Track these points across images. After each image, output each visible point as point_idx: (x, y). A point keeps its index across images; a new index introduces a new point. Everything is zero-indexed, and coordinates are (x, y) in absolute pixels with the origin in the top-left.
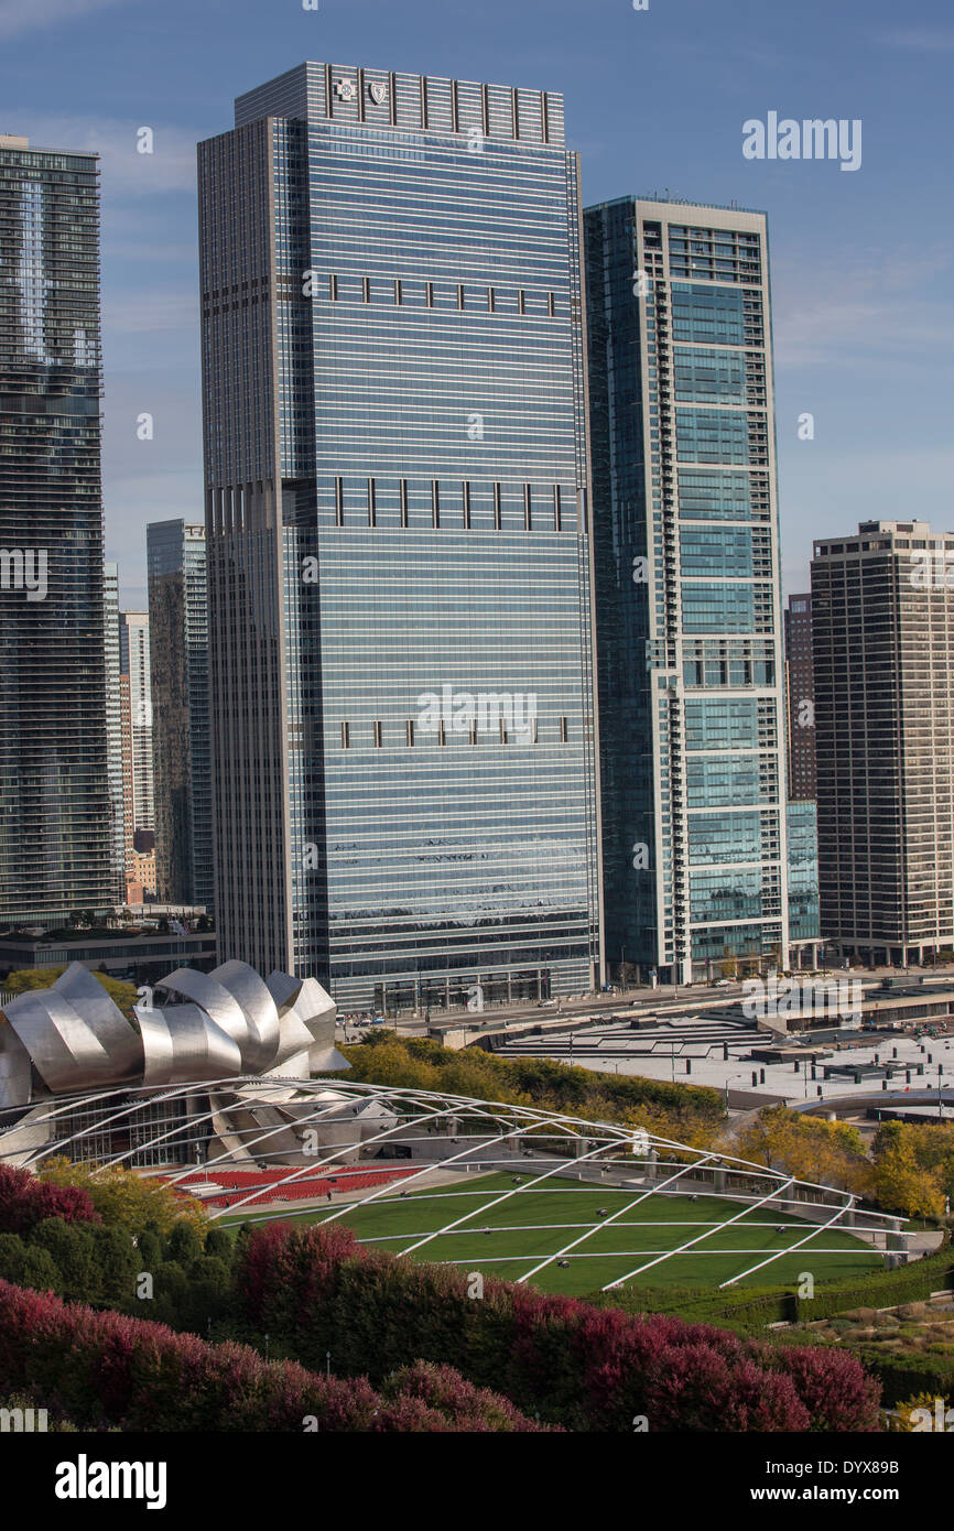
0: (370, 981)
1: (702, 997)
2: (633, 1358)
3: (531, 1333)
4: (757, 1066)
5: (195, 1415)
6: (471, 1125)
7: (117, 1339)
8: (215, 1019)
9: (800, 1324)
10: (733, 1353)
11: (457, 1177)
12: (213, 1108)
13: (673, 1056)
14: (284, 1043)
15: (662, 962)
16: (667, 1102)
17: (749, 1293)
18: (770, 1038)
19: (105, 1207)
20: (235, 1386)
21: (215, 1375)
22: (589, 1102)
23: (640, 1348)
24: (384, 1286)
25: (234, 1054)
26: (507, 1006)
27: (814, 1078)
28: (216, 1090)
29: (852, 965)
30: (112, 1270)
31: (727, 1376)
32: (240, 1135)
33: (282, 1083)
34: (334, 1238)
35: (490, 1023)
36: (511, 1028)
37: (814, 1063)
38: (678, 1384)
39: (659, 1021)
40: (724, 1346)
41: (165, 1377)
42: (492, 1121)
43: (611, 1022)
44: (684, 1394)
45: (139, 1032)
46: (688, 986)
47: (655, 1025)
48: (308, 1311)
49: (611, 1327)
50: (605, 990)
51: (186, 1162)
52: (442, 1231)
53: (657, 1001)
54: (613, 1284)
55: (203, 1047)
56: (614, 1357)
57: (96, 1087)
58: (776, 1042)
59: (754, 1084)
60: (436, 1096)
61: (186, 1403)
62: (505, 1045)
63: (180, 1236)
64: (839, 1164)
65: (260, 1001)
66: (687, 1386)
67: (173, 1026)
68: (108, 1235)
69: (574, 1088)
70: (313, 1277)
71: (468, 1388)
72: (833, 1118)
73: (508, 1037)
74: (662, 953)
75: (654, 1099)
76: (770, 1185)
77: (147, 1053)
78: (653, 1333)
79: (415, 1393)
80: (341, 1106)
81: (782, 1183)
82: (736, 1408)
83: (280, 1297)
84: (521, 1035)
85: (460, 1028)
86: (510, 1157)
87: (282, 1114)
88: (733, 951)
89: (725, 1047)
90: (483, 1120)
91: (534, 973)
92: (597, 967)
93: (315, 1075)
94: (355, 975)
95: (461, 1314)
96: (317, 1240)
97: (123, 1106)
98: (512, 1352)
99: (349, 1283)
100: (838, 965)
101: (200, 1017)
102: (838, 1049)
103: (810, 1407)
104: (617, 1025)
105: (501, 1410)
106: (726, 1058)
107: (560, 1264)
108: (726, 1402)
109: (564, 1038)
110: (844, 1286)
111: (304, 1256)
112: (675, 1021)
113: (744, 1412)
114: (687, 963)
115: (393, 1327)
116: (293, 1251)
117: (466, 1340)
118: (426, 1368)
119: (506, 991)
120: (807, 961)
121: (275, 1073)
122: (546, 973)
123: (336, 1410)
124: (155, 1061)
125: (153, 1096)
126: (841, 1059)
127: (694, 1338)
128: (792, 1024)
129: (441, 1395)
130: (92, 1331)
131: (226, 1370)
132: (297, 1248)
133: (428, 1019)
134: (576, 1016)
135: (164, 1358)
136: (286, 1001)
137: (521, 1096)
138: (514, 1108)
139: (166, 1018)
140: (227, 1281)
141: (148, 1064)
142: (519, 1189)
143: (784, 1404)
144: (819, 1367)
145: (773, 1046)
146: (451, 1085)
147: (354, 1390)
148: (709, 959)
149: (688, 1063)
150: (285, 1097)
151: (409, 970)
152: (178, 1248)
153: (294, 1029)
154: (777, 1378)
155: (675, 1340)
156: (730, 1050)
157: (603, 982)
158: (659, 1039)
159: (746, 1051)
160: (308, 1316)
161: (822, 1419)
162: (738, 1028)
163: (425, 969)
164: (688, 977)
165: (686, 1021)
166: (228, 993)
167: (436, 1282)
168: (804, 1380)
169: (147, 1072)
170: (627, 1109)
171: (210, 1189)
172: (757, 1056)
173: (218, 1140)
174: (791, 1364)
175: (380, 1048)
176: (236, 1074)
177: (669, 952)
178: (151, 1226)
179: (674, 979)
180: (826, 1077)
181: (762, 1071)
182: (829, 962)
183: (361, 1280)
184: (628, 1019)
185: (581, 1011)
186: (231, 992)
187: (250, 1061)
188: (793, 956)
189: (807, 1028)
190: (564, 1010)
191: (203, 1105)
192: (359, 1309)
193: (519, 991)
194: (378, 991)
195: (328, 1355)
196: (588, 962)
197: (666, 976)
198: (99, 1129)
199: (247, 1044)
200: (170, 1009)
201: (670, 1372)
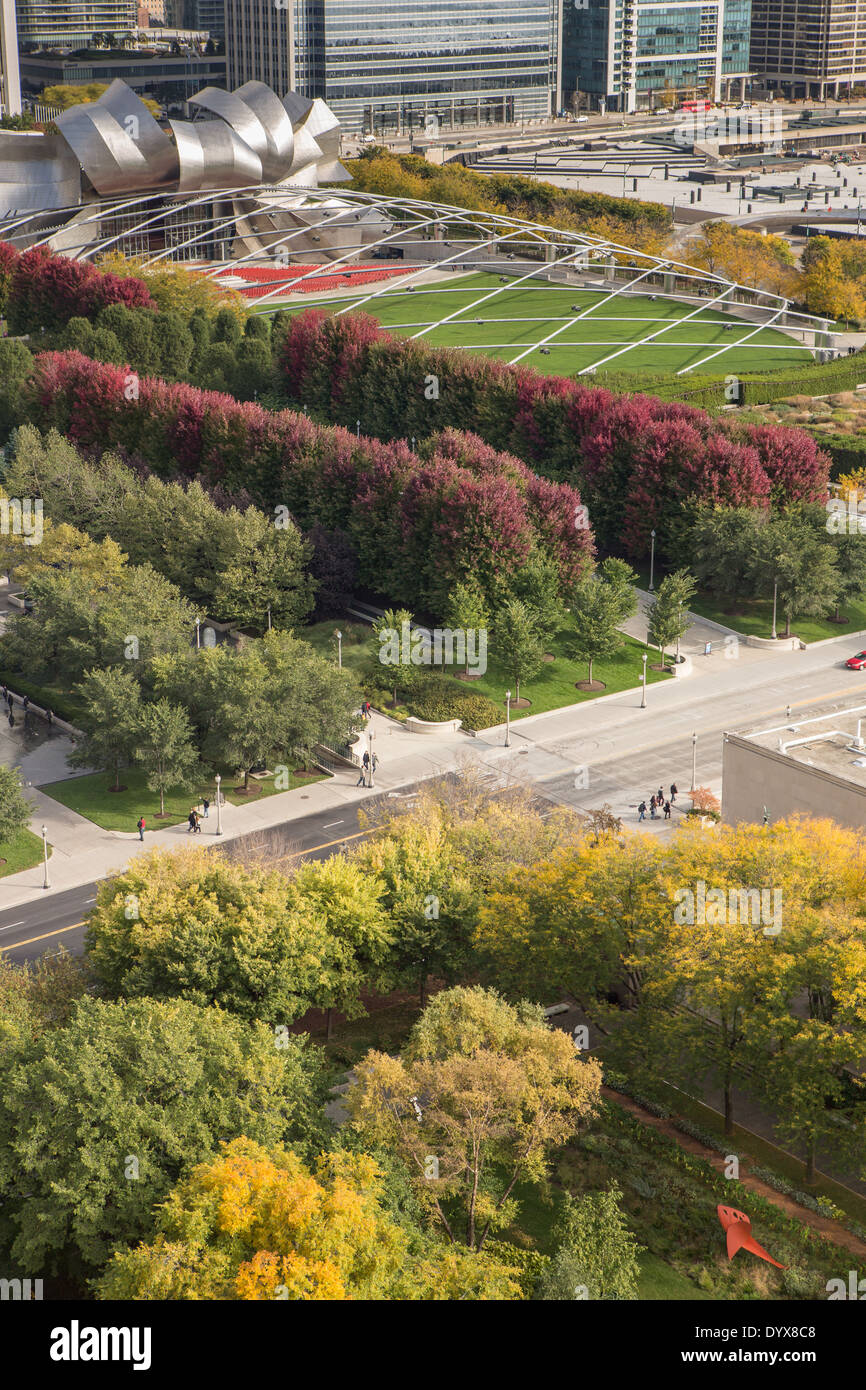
0: (361, 103)
1: (645, 124)
2: (622, 431)
3: (531, 407)
4: (695, 186)
5: (259, 471)
6: (456, 230)
7: (189, 408)
8: (241, 134)
9: (747, 407)
10: (706, 428)
11: (444, 276)
12: (236, 213)
13: (622, 175)
14: (297, 155)
15: (611, 92)
16: (623, 213)
17: (705, 379)
18: (704, 162)
19: (158, 296)
20: (294, 448)
21: (276, 438)
22: (556, 213)
23: (628, 422)
24: (406, 365)
25: (256, 164)
26: (478, 128)
27: (744, 197)
28: (238, 196)
29: (775, 97)
30: (168, 349)
31: (702, 448)
32: (259, 237)
33: (295, 191)
34: (362, 324)
35: (464, 143)
36: (482, 148)
37: (743, 184)
38: (661, 454)
39: (609, 144)
40: (698, 422)
41: (232, 440)
42: (473, 228)
43: (567, 144)
44: (665, 461)
45: (174, 143)
46: (632, 114)
47: (606, 148)
48: (341, 386)
49: (601, 404)
50: (561, 116)
51: (212, 259)
52: (444, 321)
53: (606, 126)
54: (587, 369)
55: (230, 157)
56: (605, 429)
57: (137, 192)
58: (710, 164)
59: (692, 202)
60: (427, 205)
61: (252, 461)
62: (476, 163)
63: (224, 323)
64: (774, 273)
65: (277, 118)
66: (668, 455)
67: (203, 139)
68: (165, 320)
69: (545, 201)
70: (346, 358)
71: (489, 451)
72: (765, 232)
73: (479, 155)
74: (611, 83)
75: (612, 212)
76: (718, 289)
77: (182, 163)
78: (638, 409)
79: (446, 454)
80: (345, 212)
81: (728, 287)
82: (710, 475)
83: (317, 374)
84: (490, 154)
85: (439, 146)
86: (488, 259)
87: (294, 218)
88: (672, 83)
89: (667, 168)
90: (466, 226)
91: (500, 100)
92: (554, 94)
93: (323, 185)
94: (347, 97)
95: (471, 390)
96: (348, 327)
97: (163, 208)
98: (516, 423)
99: (376, 363)
100: (762, 98)
101: (226, 132)
102: (764, 173)
103: (771, 475)
104: (573, 147)
105: (518, 470)
106: (666, 178)
107: (542, 351)
108: (701, 467)
109: (530, 157)
110: (784, 376)
111: (338, 339)
112: (622, 145)
113: (716, 477)
114: (632, 94)
115: (413, 400)
116: (328, 335)
117: (476, 412)
118: (454, 435)
119: (476, 115)
120: (736, 93)
121: (289, 182)
122: (510, 99)
123: (382, 468)
124: (188, 169)
125: (189, 200)
126: (767, 181)
127: (672, 415)
128: (723, 150)
129: (468, 457)
130: (167, 400)
131: (285, 434)
132: (331, 333)
133: (411, 138)
134: (536, 138)
135: (231, 423)
136: (299, 120)
137: (498, 207)
138: (495, 216)
139: (198, 131)
140: (269, 360)
141: (182, 172)
142: (507, 287)
143: (749, 472)
144: (779, 442)
145: (706, 168)
146: (438, 195)
147: (396, 451)
148: (651, 90)
149: (635, 181)
150: (296, 205)
151: (393, 94)
152: (223, 331)
153: (306, 143)
154: (744, 450)
155: (658, 417)
156: (671, 171)
157: (559, 109)
158: (610, 160)
159: (685, 172)
160: (340, 389)
161: (781, 486)
162: (676, 152)
163: (407, 93)
164: (632, 105)
165: (631, 145)
166: (250, 111)
167: (451, 364)
168: (766, 453)
169: (183, 179)
170: (590, 220)
171: (235, 282)
172: (694, 177)
173: (240, 241)
174: (757, 439)
175: (376, 162)
176: (257, 183)
177: (617, 83)
178: (199, 312)
179: (620, 106)
180: (755, 196)
181: (699, 190)
182: (755, 94)
183: (386, 360)
184: (581, 142)
185: (542, 134)
186: (253, 109)
187: (268, 172)
188: (724, 89)
189: (736, 153)
190: (527, 132)
191: (227, 209)
192: (384, 385)
193: (487, 114)
194: (367, 113)
195: (358, 423)
196: (546, 90)
197: (615, 104)
198: (144, 228)
199: (267, 155)
200: (201, 124)
201: (654, 443)
